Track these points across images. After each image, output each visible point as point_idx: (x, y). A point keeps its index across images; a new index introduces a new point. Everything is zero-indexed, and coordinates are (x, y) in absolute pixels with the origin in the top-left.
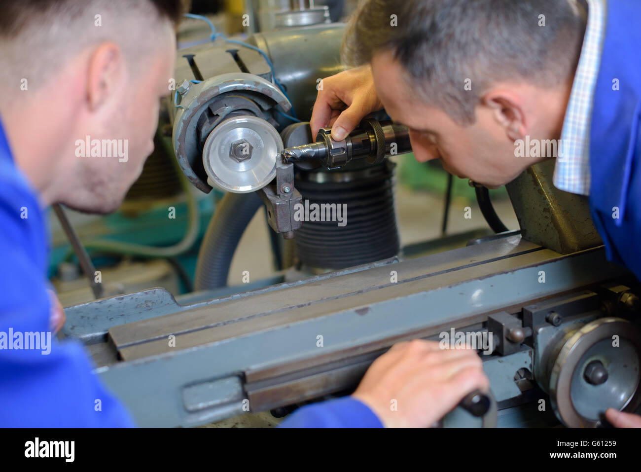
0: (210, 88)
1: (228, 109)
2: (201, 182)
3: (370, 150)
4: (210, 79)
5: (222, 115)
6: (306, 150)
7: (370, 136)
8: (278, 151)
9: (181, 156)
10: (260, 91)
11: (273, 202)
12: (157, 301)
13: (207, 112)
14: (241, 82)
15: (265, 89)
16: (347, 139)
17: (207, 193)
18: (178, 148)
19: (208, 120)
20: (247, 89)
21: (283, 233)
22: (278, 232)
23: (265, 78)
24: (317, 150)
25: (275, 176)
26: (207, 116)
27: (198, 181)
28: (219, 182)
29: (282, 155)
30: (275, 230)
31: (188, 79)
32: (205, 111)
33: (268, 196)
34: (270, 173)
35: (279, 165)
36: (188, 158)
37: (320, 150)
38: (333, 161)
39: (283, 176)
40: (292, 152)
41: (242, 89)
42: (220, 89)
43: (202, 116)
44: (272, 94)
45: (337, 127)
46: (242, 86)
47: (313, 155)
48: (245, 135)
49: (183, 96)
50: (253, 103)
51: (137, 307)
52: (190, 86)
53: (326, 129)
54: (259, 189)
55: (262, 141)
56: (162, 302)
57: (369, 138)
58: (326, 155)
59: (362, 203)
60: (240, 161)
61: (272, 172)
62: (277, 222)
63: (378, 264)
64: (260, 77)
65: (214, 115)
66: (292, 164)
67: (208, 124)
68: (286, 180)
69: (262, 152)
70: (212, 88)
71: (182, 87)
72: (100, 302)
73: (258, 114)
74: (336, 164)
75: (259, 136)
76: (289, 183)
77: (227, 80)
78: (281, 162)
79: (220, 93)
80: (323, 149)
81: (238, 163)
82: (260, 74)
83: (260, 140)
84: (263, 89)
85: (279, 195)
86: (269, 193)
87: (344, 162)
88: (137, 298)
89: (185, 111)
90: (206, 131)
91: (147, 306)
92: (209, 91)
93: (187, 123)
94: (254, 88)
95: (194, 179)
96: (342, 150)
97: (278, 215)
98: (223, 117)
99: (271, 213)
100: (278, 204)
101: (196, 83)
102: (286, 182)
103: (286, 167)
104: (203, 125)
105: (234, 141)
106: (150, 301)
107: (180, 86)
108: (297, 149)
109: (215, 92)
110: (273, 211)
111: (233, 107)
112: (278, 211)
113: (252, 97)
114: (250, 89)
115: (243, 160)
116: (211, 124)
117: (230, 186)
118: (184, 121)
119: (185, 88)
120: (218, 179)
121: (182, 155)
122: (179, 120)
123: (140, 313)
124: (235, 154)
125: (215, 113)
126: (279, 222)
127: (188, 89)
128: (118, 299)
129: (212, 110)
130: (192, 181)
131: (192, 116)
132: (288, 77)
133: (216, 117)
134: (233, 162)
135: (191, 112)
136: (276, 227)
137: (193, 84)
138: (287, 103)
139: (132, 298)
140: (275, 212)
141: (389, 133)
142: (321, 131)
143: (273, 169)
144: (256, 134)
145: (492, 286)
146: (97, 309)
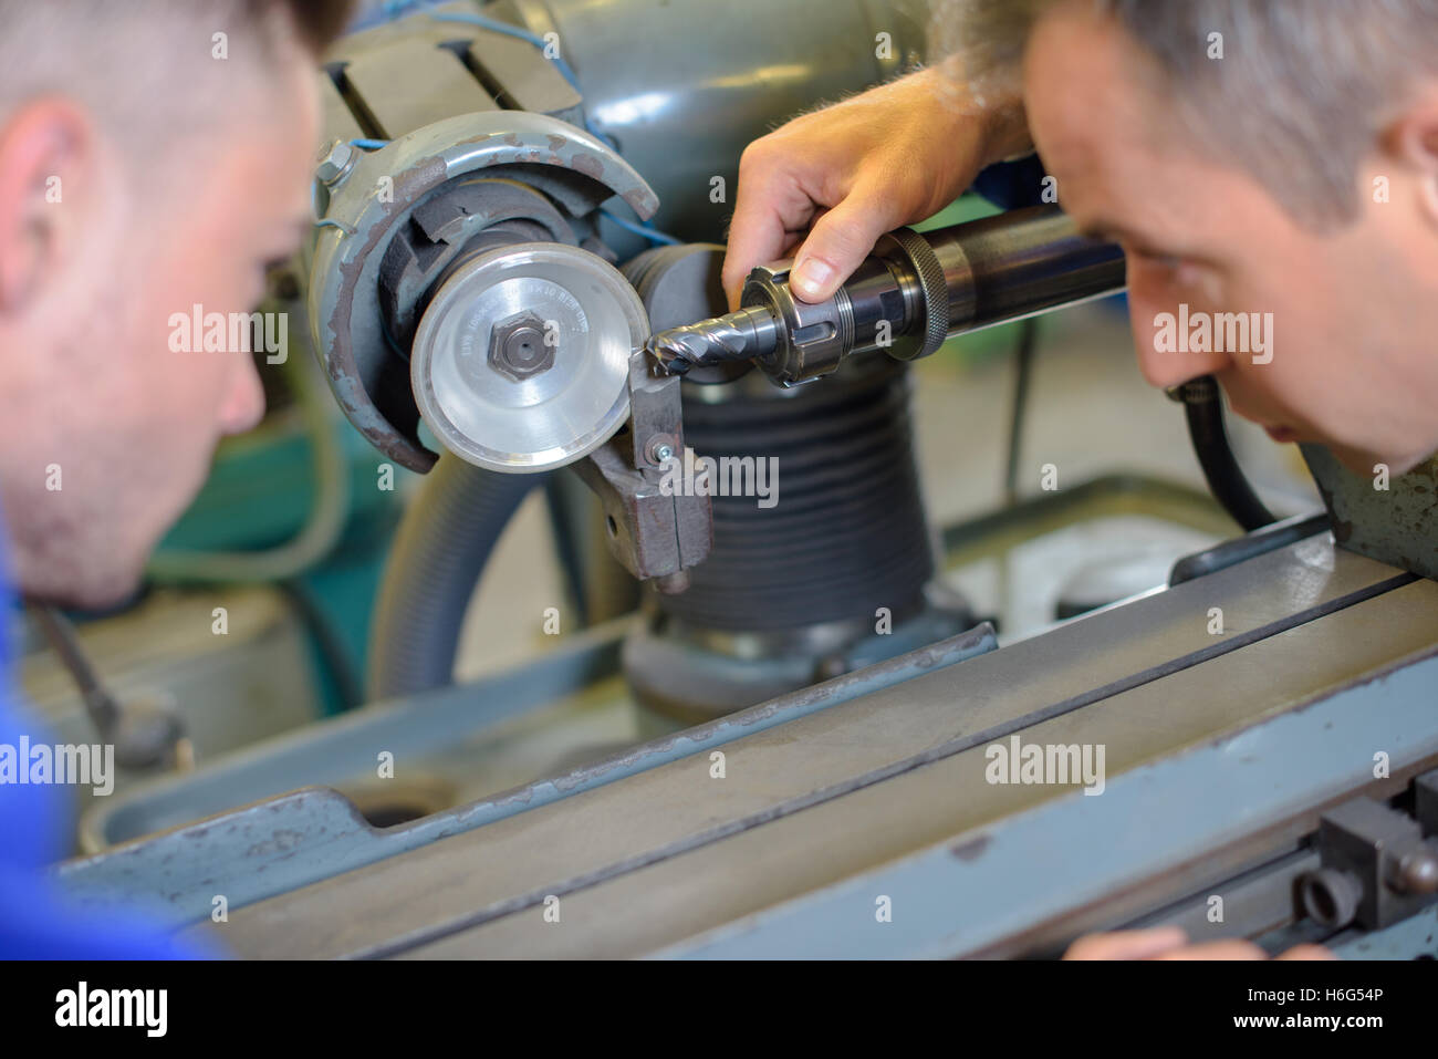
0: (417, 163)
1: (474, 222)
2: (404, 442)
3: (904, 318)
4: (414, 134)
5: (456, 241)
6: (720, 333)
7: (902, 280)
8: (634, 342)
9: (340, 372)
10: (568, 165)
11: (625, 492)
12: (309, 828)
13: (408, 234)
14: (509, 140)
15: (582, 156)
16: (837, 296)
17: (425, 471)
18: (331, 347)
19: (415, 260)
20: (529, 160)
21: (657, 578)
22: (642, 578)
23: (568, 121)
24: (753, 331)
25: (627, 414)
26: (410, 249)
27: (395, 440)
28: (464, 445)
29: (646, 353)
30: (633, 571)
31: (345, 139)
32: (403, 230)
33: (605, 472)
34: (613, 408)
35: (640, 383)
36: (362, 376)
37: (759, 330)
38: (801, 362)
39: (652, 413)
40: (678, 343)
41: (513, 160)
42: (449, 164)
43: (395, 244)
44: (602, 171)
45: (808, 259)
46: (513, 153)
47: (740, 348)
48: (531, 298)
49: (334, 191)
50: (543, 199)
51: (248, 854)
52: (352, 159)
53: (774, 269)
54: (580, 457)
55: (582, 313)
56: (323, 830)
57: (899, 285)
58: (780, 344)
59: (837, 451)
60: (522, 377)
61: (617, 404)
62: (638, 550)
63: (941, 653)
64: (554, 120)
65: (430, 242)
66: (679, 378)
67: (418, 271)
68: (660, 426)
69: (584, 347)
70: (424, 164)
71: (330, 163)
72: (137, 852)
73: (556, 229)
74: (810, 368)
75: (573, 300)
76: (670, 432)
77: (466, 137)
78: (644, 371)
79: (449, 177)
80: (767, 328)
81: (514, 382)
82: (552, 110)
83: (575, 312)
84: (574, 157)
85: (641, 470)
86: (611, 469)
87: (833, 360)
88: (248, 828)
89: (346, 236)
90: (409, 290)
91: (282, 847)
92: (413, 171)
93: (351, 272)
94: (547, 155)
95: (382, 434)
96: (825, 328)
97: (642, 530)
98: (459, 247)
99: (619, 522)
100: (639, 497)
101: (367, 149)
102: (662, 430)
103: (657, 388)
104: (400, 274)
105: (500, 319)
106: (288, 833)
107: (326, 161)
108: (689, 332)
109: (434, 173)
110: (626, 517)
111: (486, 214)
112: (640, 516)
113: (536, 182)
114: (536, 160)
115: (532, 373)
116: (423, 271)
117: (497, 454)
118: (344, 268)
119: (339, 165)
120: (460, 436)
121: (344, 368)
122: (327, 266)
123: (261, 869)
124: (505, 355)
125: (435, 238)
126: (644, 548)
127: (348, 168)
128: (192, 835)
129: (425, 228)
130: (378, 442)
131: (367, 251)
132: (621, 112)
133: (437, 248)
134: (498, 380)
135: (366, 239)
136: (637, 563)
137: (361, 151)
138: (647, 193)
139: (233, 829)
140: (631, 521)
141: (957, 268)
142: (757, 274)
143: (621, 397)
144: (564, 295)
145: (1329, 726)
146: (127, 872)
